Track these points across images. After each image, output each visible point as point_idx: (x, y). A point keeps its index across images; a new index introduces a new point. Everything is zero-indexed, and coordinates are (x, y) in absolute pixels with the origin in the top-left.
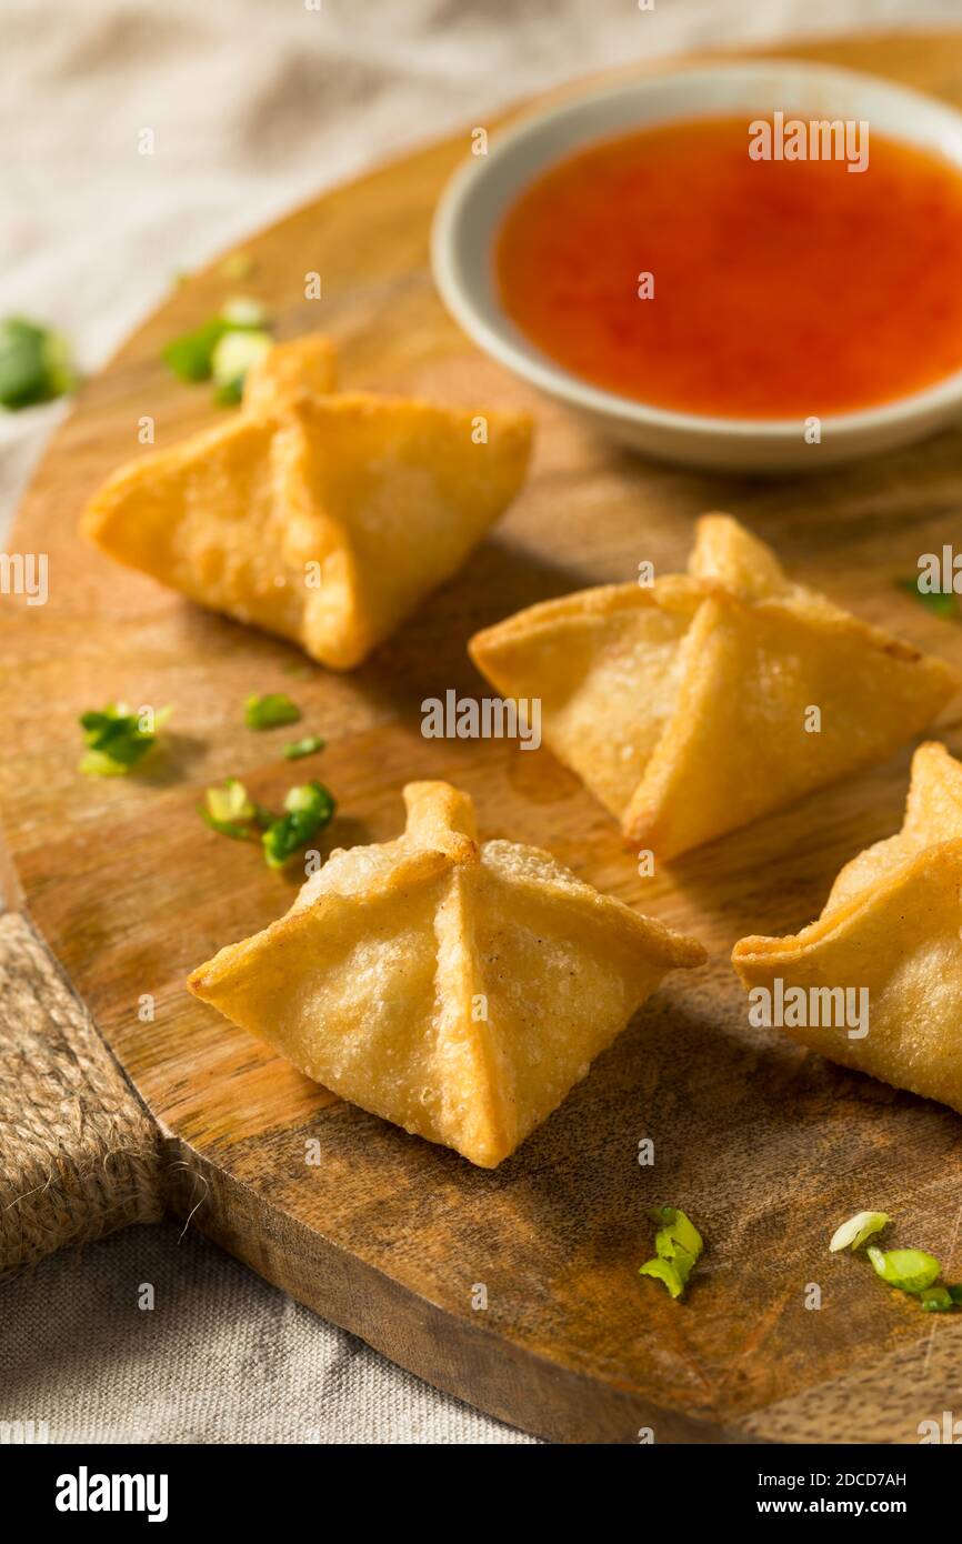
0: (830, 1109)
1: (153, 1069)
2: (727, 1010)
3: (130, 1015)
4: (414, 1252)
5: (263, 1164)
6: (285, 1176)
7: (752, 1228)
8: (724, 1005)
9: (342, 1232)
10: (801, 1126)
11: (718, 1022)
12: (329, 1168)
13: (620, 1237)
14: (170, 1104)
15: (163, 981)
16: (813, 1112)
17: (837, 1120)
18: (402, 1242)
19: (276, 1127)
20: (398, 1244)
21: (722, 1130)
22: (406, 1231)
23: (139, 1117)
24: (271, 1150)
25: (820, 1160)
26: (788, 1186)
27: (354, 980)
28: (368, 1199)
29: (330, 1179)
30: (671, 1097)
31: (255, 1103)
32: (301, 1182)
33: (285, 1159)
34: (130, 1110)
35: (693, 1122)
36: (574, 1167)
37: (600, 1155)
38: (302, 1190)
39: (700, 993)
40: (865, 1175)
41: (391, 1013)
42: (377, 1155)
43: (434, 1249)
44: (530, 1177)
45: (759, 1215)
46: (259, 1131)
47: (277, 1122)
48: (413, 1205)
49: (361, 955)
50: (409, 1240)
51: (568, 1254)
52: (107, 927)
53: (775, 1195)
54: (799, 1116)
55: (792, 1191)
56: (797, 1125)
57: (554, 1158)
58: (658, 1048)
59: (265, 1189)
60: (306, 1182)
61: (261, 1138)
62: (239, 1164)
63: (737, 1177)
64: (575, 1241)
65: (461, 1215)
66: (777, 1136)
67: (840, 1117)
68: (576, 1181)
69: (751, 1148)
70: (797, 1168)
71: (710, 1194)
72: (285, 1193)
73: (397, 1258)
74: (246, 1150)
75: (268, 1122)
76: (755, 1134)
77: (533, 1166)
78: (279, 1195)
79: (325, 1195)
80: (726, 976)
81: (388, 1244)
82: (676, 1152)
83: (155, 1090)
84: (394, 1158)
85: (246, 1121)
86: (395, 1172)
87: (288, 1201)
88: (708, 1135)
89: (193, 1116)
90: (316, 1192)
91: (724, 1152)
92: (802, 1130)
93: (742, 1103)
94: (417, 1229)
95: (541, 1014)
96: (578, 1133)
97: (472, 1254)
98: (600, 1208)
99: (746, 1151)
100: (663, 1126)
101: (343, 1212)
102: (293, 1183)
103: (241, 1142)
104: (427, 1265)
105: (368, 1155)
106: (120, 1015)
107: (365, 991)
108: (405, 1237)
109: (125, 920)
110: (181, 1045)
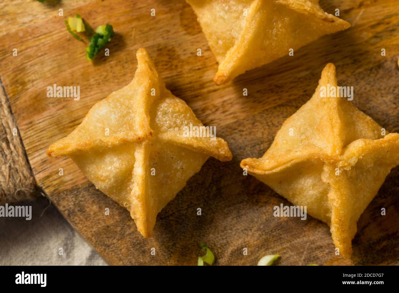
0: (268, 201)
1: (36, 152)
2: (240, 148)
3: (30, 125)
4: (116, 251)
5: (70, 204)
6: (76, 210)
7: (232, 253)
8: (240, 145)
9: (93, 238)
10: (257, 207)
11: (236, 154)
12: (92, 208)
13: (187, 252)
14: (41, 170)
15: (44, 110)
16: (262, 201)
17: (270, 206)
18: (113, 246)
19: (76, 186)
20: (111, 247)
21: (230, 206)
22: (115, 241)
23: (29, 176)
24: (73, 197)
25: (261, 224)
26: (248, 235)
27: (104, 168)
28: (104, 224)
29: (92, 213)
30: (214, 188)
31: (69, 174)
32: (82, 214)
33: (77, 202)
34: (26, 173)
35: (220, 201)
36: (176, 218)
37: (186, 213)
38: (81, 217)
39: (233, 138)
40: (275, 234)
41: (116, 181)
42: (109, 204)
43: (123, 250)
44: (160, 221)
45: (236, 248)
46: (69, 187)
47: (76, 184)
48: (119, 229)
49: (108, 159)
50: (115, 245)
51: (168, 258)
52: (26, 80)
53: (243, 239)
54: (257, 202)
55: (249, 237)
56: (256, 207)
57: (170, 213)
58: (214, 164)
59: (69, 215)
60: (83, 214)
61: (70, 191)
62: (61, 202)
63: (231, 229)
64: (172, 252)
65: (135, 235)
66: (248, 211)
67: (271, 205)
68: (176, 224)
69: (238, 216)
70: (252, 227)
71: (221, 236)
72: (76, 218)
73: (110, 253)
74: (64, 196)
75: (74, 183)
76: (241, 209)
77: (162, 215)
78: (73, 219)
79: (89, 221)
80: (243, 131)
81: (108, 246)
82: (212, 215)
83: (36, 163)
84: (115, 206)
85: (66, 182)
86: (114, 213)
87: (77, 222)
88: (224, 208)
89: (48, 177)
90: (86, 219)
91: (229, 217)
92: (257, 209)
93: (239, 194)
94: (118, 240)
95: (169, 182)
96: (180, 202)
97: (136, 254)
98: (182, 237)
99: (236, 217)
100: (210, 202)
101: (95, 229)
102: (79, 213)
103: (63, 192)
104: (120, 257)
105: (106, 204)
106: (27, 124)
107: (107, 173)
108: (114, 244)
109: (33, 77)
110: (47, 142)
